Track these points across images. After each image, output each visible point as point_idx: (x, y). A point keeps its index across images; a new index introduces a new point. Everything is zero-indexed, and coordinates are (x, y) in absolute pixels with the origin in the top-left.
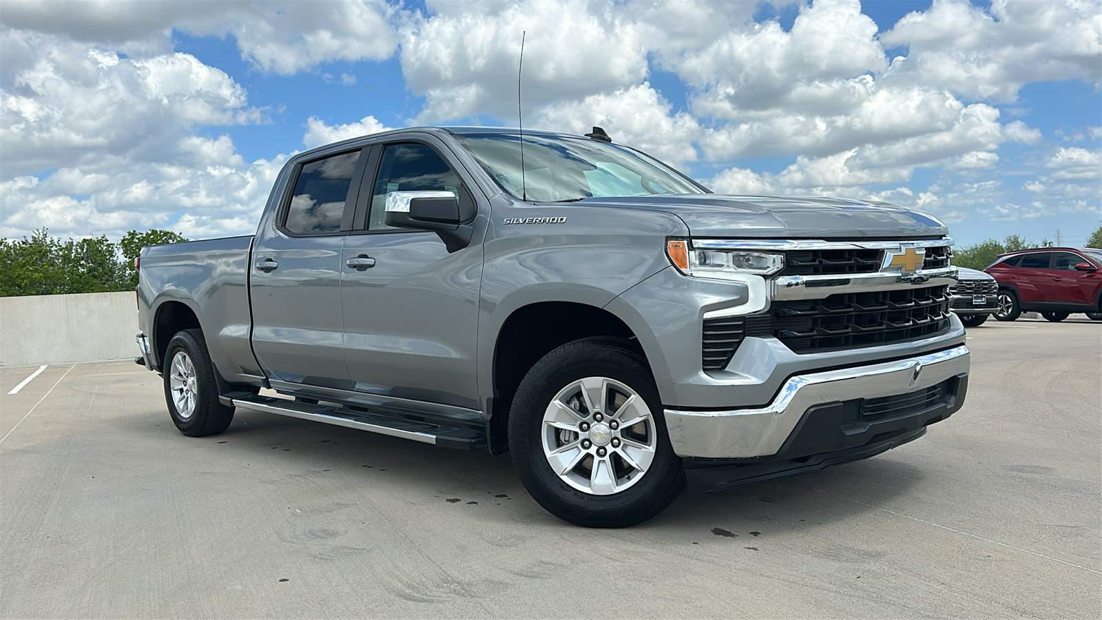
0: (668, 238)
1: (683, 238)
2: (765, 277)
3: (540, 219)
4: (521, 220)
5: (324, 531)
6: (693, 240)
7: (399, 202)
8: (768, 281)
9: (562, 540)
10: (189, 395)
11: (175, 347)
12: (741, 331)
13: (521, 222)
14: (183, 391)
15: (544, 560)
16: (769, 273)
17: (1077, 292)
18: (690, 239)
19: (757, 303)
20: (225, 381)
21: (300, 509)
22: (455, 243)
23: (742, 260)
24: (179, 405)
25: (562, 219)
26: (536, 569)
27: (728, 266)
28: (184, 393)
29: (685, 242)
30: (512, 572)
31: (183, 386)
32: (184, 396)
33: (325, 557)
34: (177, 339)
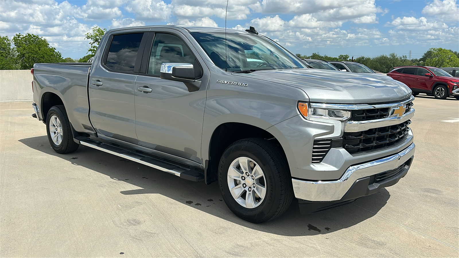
0: (299, 101)
1: (306, 102)
2: (342, 121)
3: (235, 83)
4: (225, 81)
5: (134, 220)
6: (311, 103)
7: (166, 68)
8: (343, 123)
9: (244, 231)
10: (58, 135)
11: (52, 113)
12: (329, 146)
13: (226, 83)
14: (56, 133)
15: (239, 244)
16: (344, 120)
17: (424, 85)
18: (309, 102)
19: (337, 134)
20: (76, 131)
21: (120, 205)
22: (192, 88)
23: (332, 113)
24: (54, 139)
25: (246, 85)
26: (236, 250)
27: (325, 116)
28: (56, 134)
29: (307, 104)
30: (226, 251)
31: (55, 131)
32: (56, 135)
33: (138, 238)
34: (52, 110)
